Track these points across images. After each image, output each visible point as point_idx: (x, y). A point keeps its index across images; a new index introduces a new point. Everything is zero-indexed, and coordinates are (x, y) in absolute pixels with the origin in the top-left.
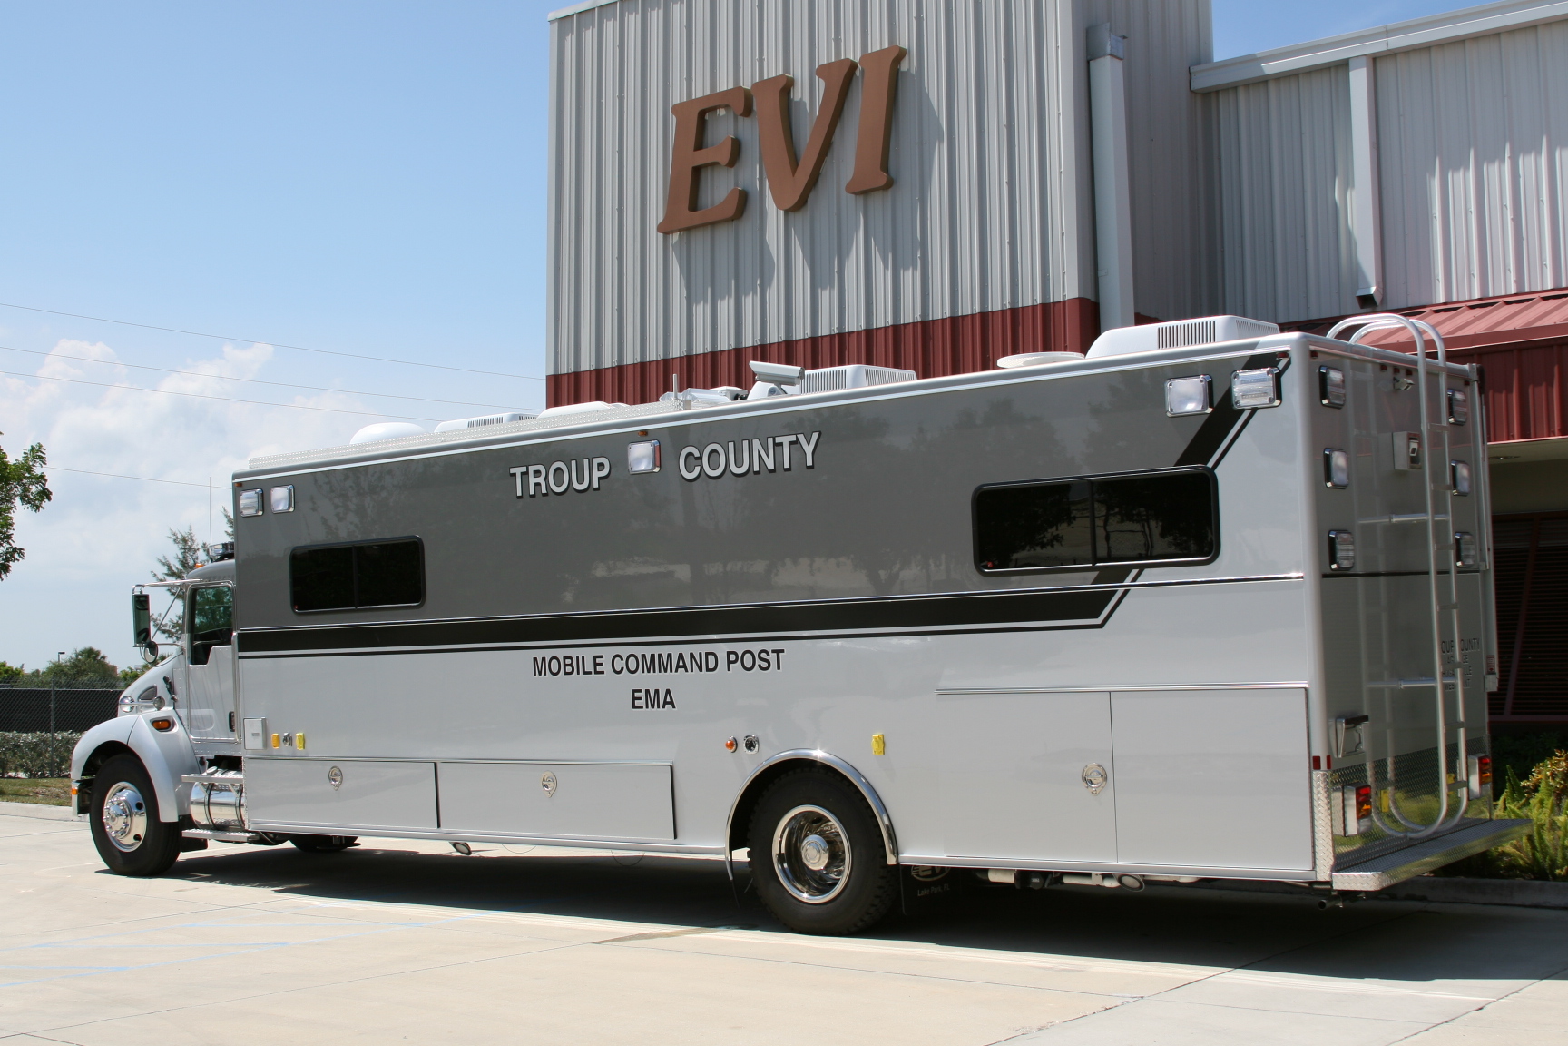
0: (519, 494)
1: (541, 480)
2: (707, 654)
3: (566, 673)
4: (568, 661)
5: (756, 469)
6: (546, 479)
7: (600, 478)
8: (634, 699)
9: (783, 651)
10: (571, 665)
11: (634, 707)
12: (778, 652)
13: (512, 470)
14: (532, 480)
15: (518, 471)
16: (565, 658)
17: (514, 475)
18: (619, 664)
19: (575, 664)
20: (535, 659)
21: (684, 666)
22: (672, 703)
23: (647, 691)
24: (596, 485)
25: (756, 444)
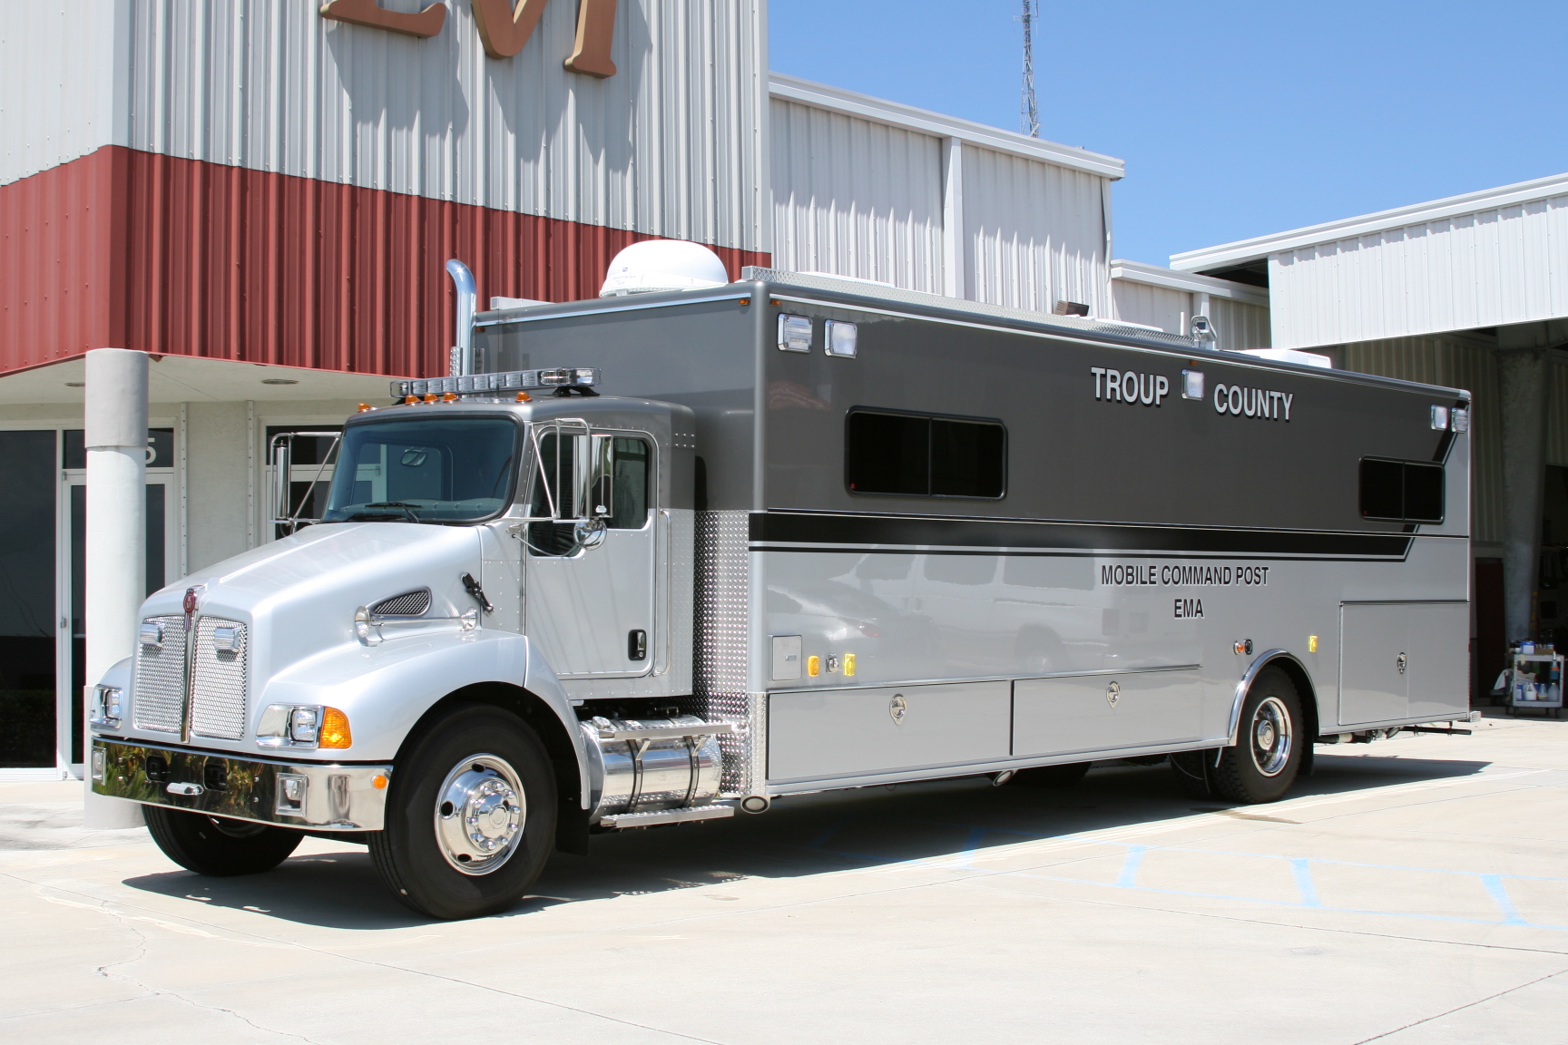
0: (1098, 396)
1: (1116, 385)
2: (1226, 568)
3: (1128, 583)
4: (1130, 570)
5: (1259, 414)
6: (1121, 386)
7: (1162, 396)
8: (1177, 608)
9: (1267, 569)
10: (1131, 574)
11: (1177, 616)
12: (1265, 569)
13: (1094, 370)
14: (1110, 385)
15: (1098, 371)
16: (1128, 567)
17: (1094, 375)
18: (1167, 574)
19: (1135, 574)
20: (1104, 567)
21: (1210, 579)
22: (1201, 612)
23: (1185, 601)
24: (1158, 402)
25: (1260, 391)
